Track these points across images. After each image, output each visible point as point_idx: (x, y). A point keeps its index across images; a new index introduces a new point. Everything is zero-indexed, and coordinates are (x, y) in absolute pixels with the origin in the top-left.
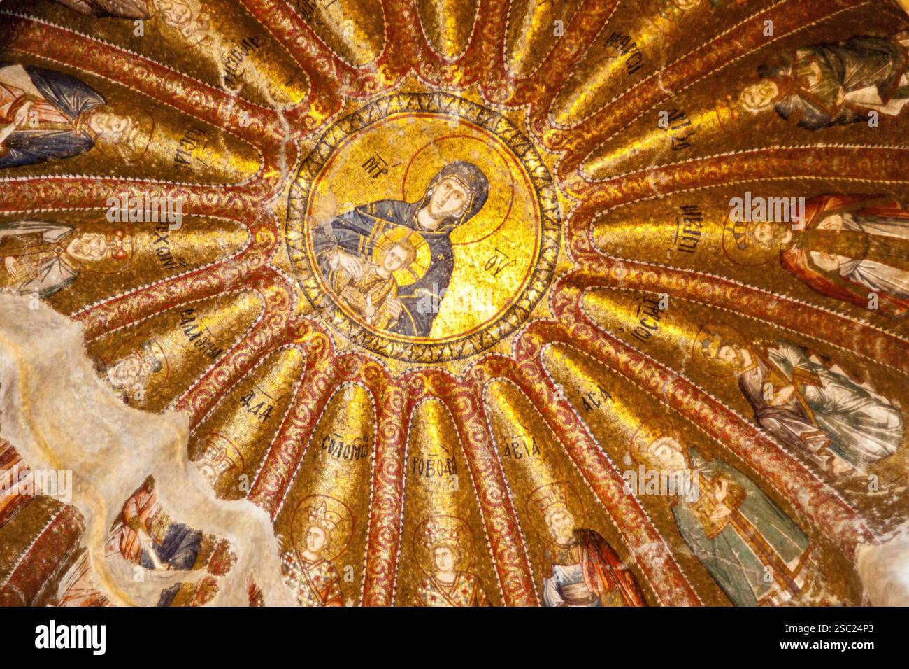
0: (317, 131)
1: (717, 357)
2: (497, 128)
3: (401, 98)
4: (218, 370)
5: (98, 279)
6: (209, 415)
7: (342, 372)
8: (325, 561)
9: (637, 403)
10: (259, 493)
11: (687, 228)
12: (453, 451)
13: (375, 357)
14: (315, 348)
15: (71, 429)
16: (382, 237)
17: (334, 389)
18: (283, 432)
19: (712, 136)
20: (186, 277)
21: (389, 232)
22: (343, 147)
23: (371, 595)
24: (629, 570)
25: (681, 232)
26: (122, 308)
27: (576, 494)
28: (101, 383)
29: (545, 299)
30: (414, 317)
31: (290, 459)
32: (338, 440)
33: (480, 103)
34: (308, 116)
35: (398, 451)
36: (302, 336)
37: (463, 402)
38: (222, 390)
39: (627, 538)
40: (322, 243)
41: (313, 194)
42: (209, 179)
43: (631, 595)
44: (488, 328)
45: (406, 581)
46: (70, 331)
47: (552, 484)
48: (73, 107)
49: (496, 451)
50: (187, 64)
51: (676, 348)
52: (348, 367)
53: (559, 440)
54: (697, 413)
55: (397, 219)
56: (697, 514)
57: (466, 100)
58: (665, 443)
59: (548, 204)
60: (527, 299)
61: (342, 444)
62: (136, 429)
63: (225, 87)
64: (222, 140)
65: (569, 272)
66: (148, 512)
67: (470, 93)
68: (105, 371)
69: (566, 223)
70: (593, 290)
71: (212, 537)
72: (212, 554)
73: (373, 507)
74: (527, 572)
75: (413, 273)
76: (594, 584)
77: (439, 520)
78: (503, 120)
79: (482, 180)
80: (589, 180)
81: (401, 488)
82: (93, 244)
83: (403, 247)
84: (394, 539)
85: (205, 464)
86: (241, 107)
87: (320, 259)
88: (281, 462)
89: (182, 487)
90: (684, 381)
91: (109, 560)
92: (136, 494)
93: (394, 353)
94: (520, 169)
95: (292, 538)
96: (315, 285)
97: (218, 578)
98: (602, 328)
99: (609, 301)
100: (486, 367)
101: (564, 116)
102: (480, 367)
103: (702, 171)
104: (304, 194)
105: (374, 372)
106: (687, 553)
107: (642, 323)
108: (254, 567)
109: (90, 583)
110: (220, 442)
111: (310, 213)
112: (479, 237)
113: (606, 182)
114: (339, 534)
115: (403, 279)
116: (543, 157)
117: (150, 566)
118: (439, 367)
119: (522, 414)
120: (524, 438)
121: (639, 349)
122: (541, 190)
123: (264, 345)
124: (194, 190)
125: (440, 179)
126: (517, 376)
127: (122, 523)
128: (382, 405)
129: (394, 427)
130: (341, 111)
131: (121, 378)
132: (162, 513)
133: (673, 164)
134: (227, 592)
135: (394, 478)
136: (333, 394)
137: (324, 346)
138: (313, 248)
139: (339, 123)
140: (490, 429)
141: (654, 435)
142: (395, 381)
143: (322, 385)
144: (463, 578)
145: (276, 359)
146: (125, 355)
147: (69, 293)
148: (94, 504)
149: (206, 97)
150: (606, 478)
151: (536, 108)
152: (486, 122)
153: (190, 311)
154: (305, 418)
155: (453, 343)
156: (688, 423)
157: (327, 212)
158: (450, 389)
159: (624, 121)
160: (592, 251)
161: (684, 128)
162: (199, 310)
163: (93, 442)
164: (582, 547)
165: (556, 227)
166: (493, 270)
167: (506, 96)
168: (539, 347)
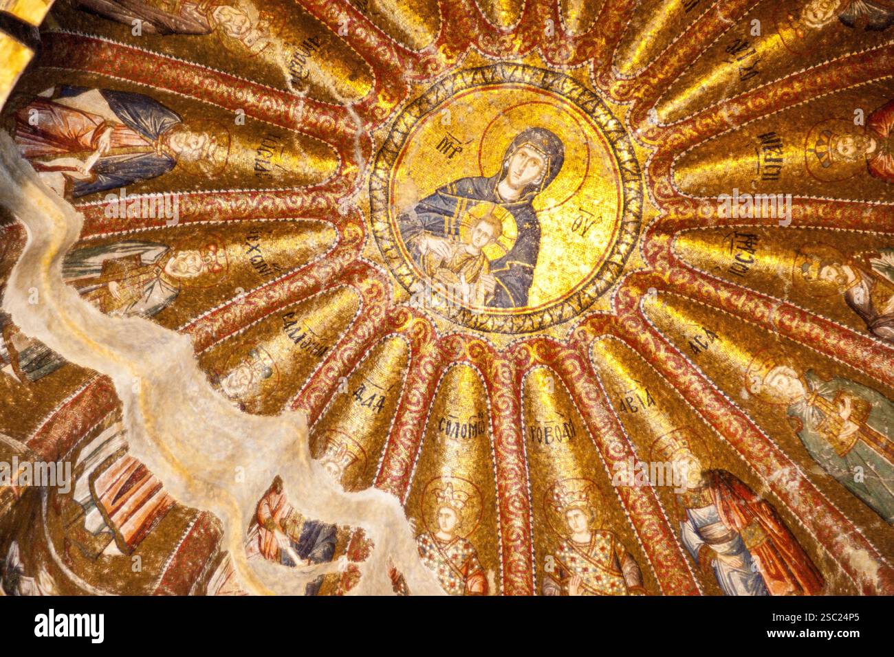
0: (387, 121)
1: (819, 279)
2: (563, 88)
3: (465, 74)
4: (327, 366)
5: (199, 294)
6: (325, 411)
7: (447, 354)
8: (460, 539)
9: (745, 339)
10: (385, 480)
11: (768, 157)
12: (569, 414)
13: (477, 334)
14: (417, 334)
15: (195, 441)
16: (466, 216)
17: (442, 372)
18: (398, 418)
19: (778, 60)
20: (282, 280)
21: (472, 209)
22: (416, 131)
23: (511, 563)
24: (764, 501)
25: (762, 162)
26: (225, 317)
27: (699, 436)
28: (216, 394)
29: (636, 250)
30: (509, 289)
31: (410, 443)
32: (453, 421)
33: (543, 66)
34: (377, 107)
35: (514, 422)
36: (402, 324)
37: (571, 364)
38: (333, 385)
39: (757, 469)
40: (409, 230)
41: (393, 183)
42: (291, 182)
43: (771, 525)
44: (584, 288)
45: (543, 545)
46: (179, 345)
47: (673, 432)
48: (151, 129)
49: (612, 407)
50: (254, 72)
51: (775, 277)
52: (452, 348)
53: (672, 386)
54: (808, 334)
55: (479, 195)
56: (825, 436)
57: (528, 66)
58: (780, 373)
59: (625, 156)
60: (619, 253)
61: (458, 425)
62: (257, 433)
63: (293, 90)
64: (297, 144)
65: (657, 219)
66: (280, 512)
67: (532, 59)
68: (219, 382)
69: (646, 172)
70: (683, 234)
71: (347, 528)
72: (349, 543)
73: (499, 480)
74: (662, 519)
75: (502, 246)
76: (731, 521)
77: (565, 484)
78: (568, 80)
79: (556, 142)
80: (662, 125)
81: (523, 457)
82: (189, 261)
83: (488, 222)
84: (525, 506)
85: (328, 461)
86: (311, 107)
87: (409, 246)
88: (401, 447)
89: (309, 485)
90: (789, 306)
91: (251, 561)
92: (267, 495)
93: (496, 327)
94: (592, 126)
95: (424, 520)
96: (408, 272)
97: (359, 564)
98: (698, 270)
99: (700, 242)
100: (588, 328)
101: (627, 65)
102: (582, 328)
103: (775, 94)
104: (384, 184)
105: (478, 349)
106: (821, 473)
107: (737, 258)
108: (392, 552)
109: (237, 585)
110: (339, 438)
111: (392, 203)
112: (562, 200)
113: (679, 124)
114: (469, 511)
115: (493, 253)
116: (613, 111)
117: (291, 563)
118: (541, 334)
119: (631, 368)
120: (637, 392)
121: (738, 283)
122: (615, 143)
123: (367, 337)
124: (277, 194)
125: (514, 150)
126: (621, 331)
127: (257, 525)
128: (491, 380)
129: (507, 399)
130: (408, 96)
131: (234, 388)
132: (294, 512)
133: (744, 93)
134: (370, 577)
135: (515, 448)
136: (442, 377)
137: (426, 330)
138: (400, 236)
139: (407, 109)
140: (602, 386)
141: (767, 366)
142: (500, 354)
143: (430, 369)
144: (599, 536)
145: (381, 350)
146: (235, 364)
147: (173, 310)
148: (229, 507)
149: (277, 101)
150: (726, 415)
151: (599, 62)
152: (552, 84)
153: (291, 314)
154: (418, 402)
155: (551, 308)
156: (800, 347)
157: (409, 198)
158: (556, 354)
159: (689, 59)
160: (676, 195)
161: (749, 58)
162: (300, 312)
163: (218, 451)
164: (713, 488)
165: (637, 178)
166: (580, 230)
167: (568, 56)
168: (637, 299)
